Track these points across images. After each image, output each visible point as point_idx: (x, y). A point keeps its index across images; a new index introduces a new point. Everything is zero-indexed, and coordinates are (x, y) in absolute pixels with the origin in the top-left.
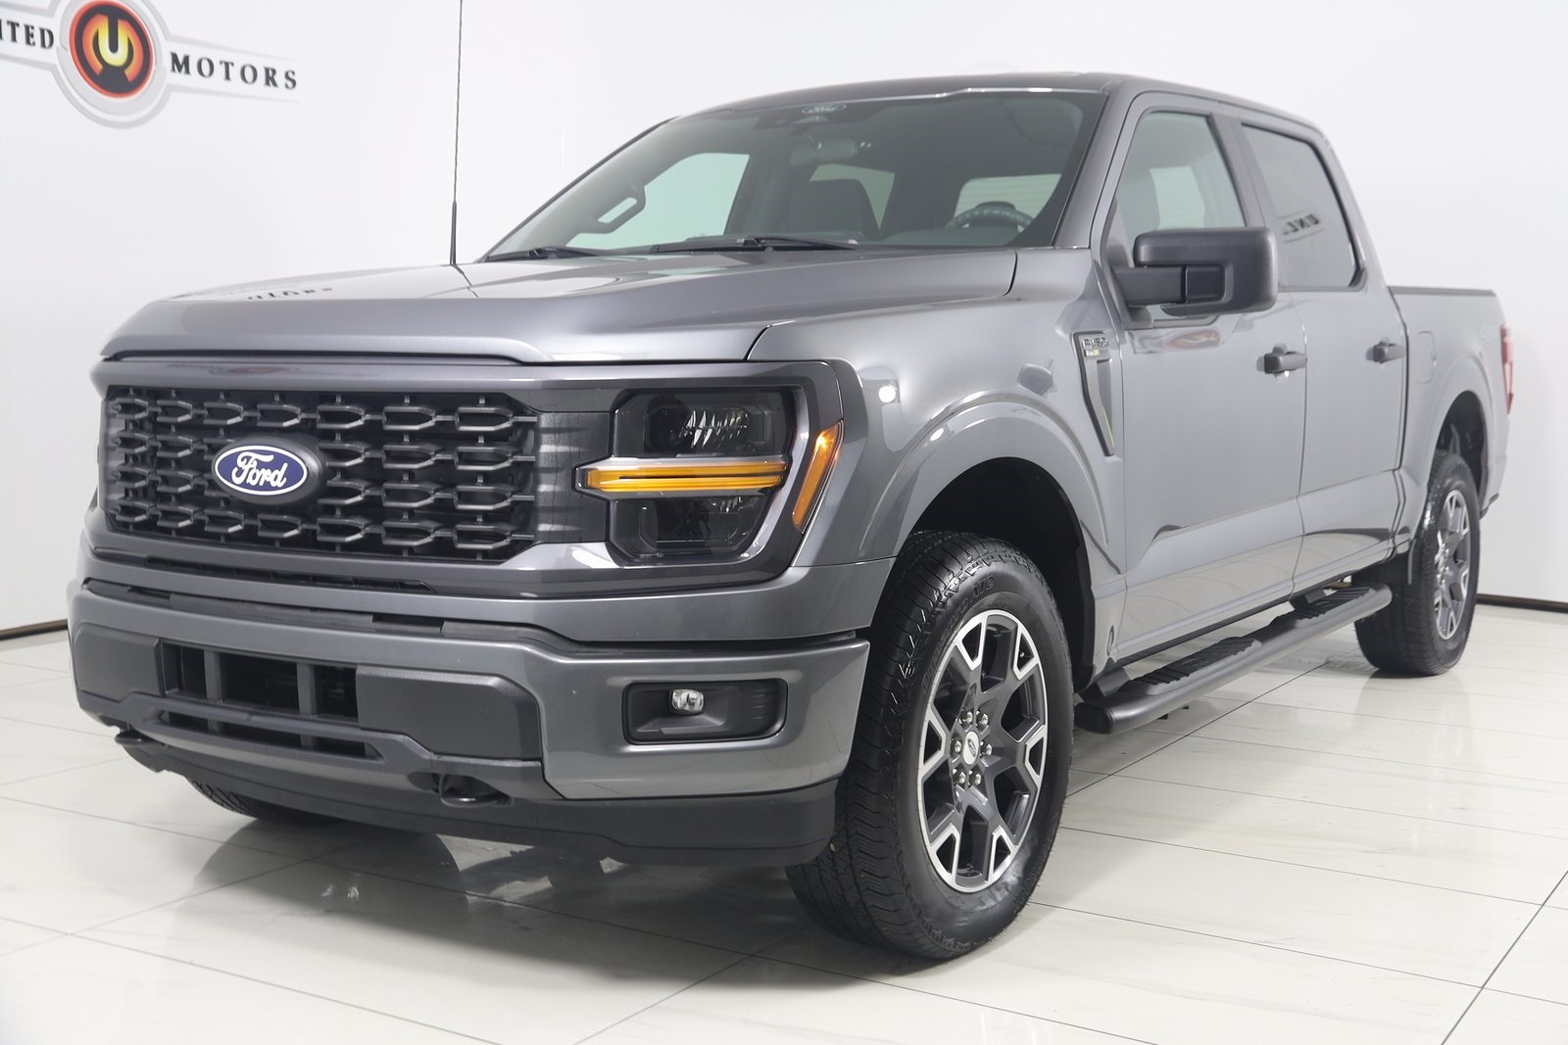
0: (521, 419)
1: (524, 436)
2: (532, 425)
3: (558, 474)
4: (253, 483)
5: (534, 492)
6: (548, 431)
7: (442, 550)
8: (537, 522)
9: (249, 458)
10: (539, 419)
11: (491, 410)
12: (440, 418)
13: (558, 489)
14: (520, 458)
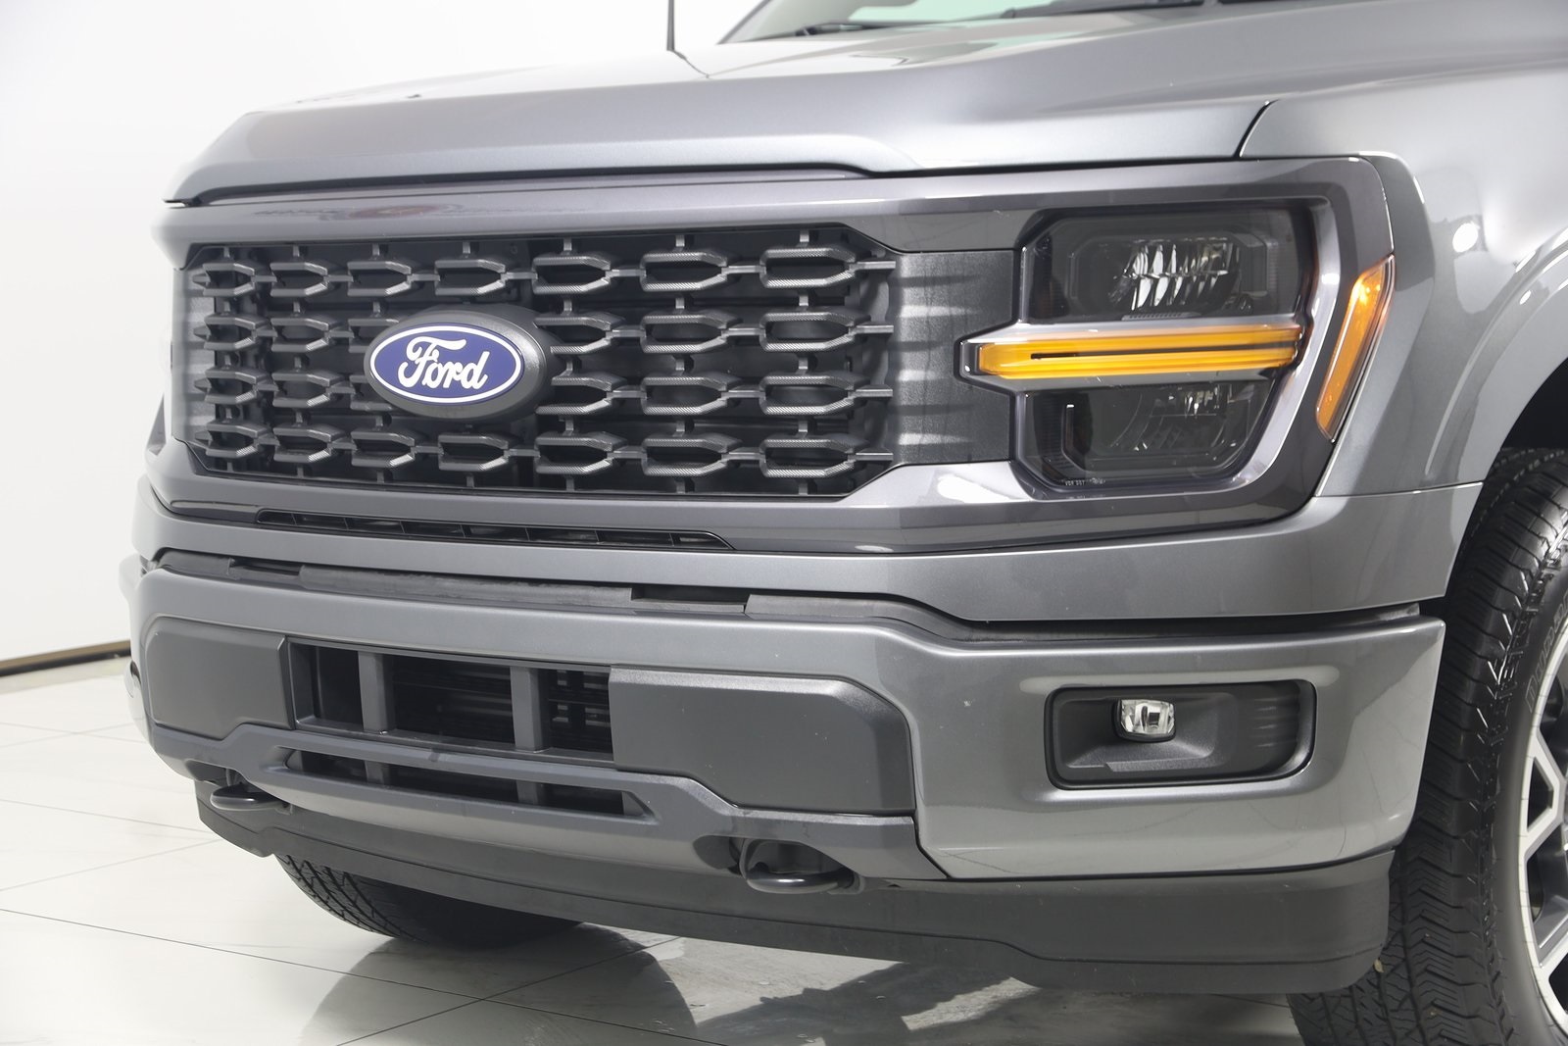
0: (870, 265)
1: (872, 295)
2: (886, 274)
3: (933, 353)
4: (434, 385)
5: (891, 382)
6: (913, 282)
7: (742, 481)
8: (897, 431)
9: (425, 346)
10: (898, 264)
11: (819, 251)
12: (736, 269)
13: (931, 376)
14: (868, 329)
